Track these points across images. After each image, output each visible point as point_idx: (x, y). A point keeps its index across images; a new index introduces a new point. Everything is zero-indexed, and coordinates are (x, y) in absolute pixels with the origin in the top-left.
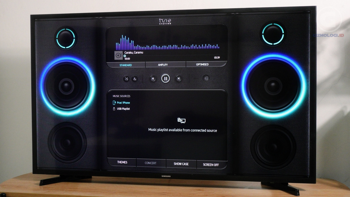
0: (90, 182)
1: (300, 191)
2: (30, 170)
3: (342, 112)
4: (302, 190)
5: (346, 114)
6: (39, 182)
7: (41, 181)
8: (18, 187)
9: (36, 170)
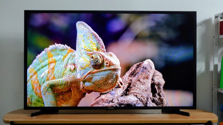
1: (190, 114)
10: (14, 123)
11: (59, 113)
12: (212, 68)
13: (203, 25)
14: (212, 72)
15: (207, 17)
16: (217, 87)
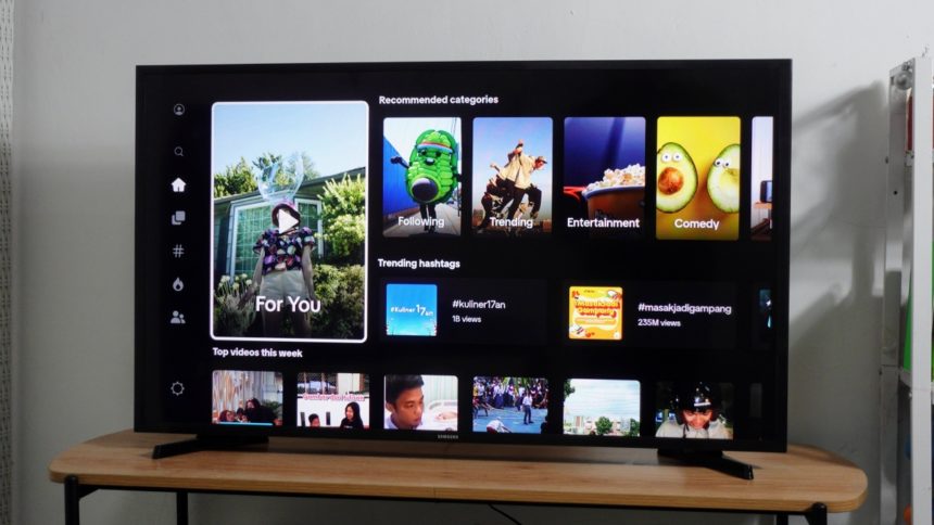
0: (264, 450)
1: (754, 471)
2: (128, 421)
3: (829, 297)
4: (757, 468)
5: (838, 301)
6: (152, 451)
7: (157, 448)
8: (102, 462)
9: (143, 423)
11: (270, 446)
12: (879, 286)
13: (848, 110)
14: (878, 300)
15: (863, 81)
16: (897, 363)
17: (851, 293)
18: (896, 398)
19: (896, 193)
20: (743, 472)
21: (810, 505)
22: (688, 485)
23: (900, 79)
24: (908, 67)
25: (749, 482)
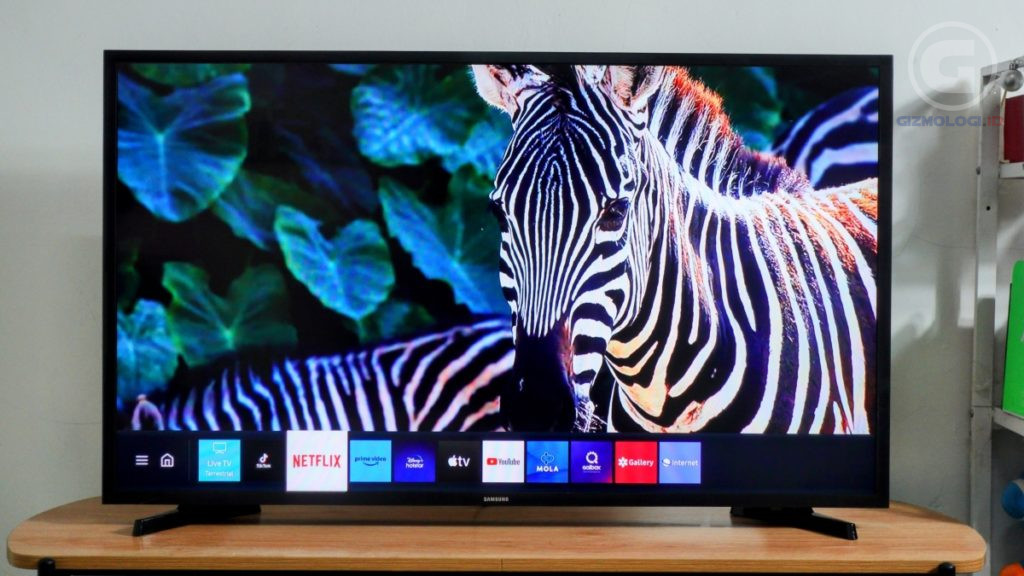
0: (257, 522)
3: (910, 329)
4: (860, 527)
5: (920, 333)
6: (131, 526)
7: (138, 522)
10: (53, 565)
12: (967, 316)
14: (970, 332)
16: (990, 405)
17: (934, 324)
18: (990, 443)
19: (988, 208)
20: (845, 531)
21: (936, 566)
22: (772, 546)
23: (1008, 80)
24: (1017, 66)
25: (852, 542)
